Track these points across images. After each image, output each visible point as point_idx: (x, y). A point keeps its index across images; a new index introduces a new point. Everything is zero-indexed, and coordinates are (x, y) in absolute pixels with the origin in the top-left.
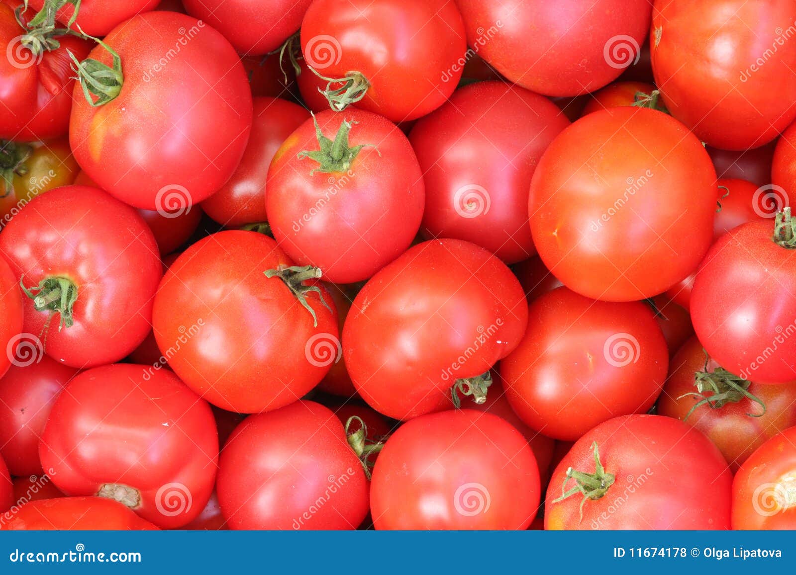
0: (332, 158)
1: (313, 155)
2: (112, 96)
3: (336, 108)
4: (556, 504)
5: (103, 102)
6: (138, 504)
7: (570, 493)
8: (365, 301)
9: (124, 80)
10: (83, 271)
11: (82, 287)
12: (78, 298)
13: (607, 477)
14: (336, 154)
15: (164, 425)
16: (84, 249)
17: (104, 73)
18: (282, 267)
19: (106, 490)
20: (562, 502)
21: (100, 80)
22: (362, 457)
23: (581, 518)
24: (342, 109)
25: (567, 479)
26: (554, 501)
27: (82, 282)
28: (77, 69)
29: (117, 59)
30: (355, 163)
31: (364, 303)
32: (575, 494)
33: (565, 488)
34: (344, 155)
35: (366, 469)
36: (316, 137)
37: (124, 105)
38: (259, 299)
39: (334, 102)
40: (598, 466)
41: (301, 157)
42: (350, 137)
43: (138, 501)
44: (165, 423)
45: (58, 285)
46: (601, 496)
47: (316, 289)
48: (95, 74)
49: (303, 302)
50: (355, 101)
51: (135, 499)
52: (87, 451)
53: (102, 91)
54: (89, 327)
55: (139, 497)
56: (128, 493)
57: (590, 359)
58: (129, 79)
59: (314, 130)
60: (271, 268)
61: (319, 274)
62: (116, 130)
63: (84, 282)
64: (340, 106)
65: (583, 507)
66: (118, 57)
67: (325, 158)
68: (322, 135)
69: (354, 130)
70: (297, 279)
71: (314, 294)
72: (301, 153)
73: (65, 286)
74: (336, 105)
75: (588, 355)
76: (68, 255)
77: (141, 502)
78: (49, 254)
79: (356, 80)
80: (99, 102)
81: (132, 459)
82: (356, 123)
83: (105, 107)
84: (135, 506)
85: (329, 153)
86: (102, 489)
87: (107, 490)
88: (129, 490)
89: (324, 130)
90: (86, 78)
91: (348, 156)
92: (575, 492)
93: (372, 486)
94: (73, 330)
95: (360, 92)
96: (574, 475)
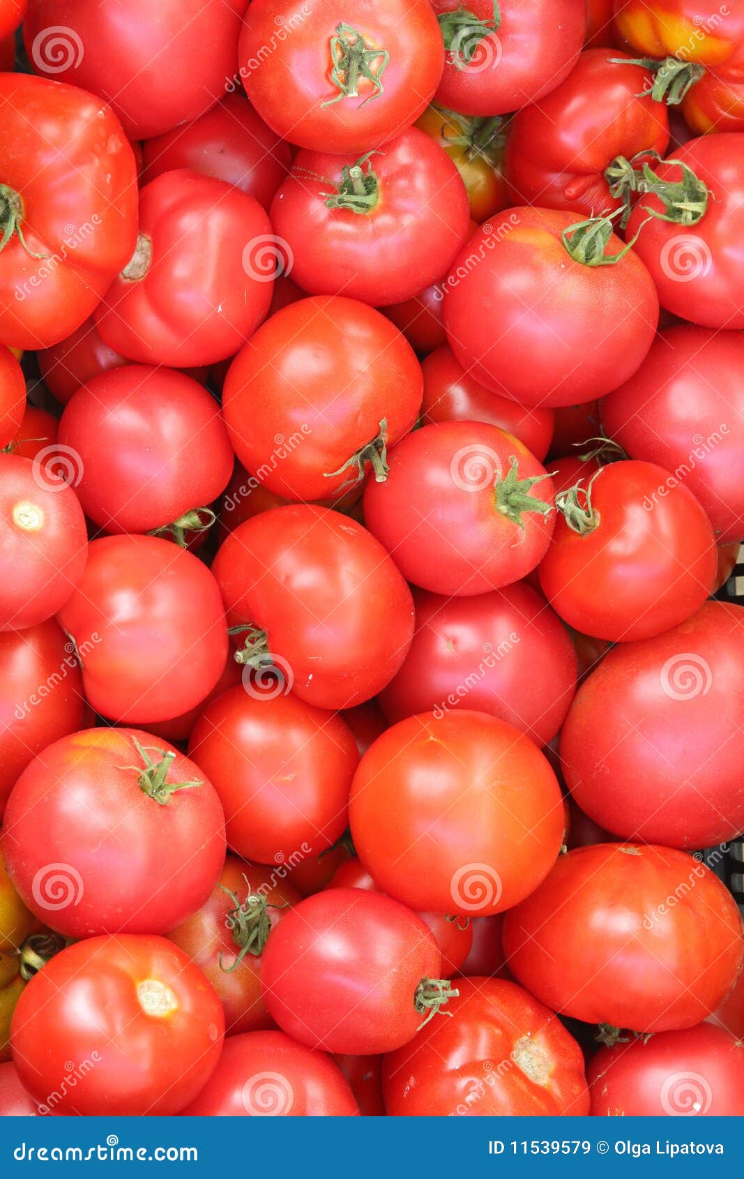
0: (509, 494)
1: (513, 472)
2: (574, 254)
3: (560, 499)
4: (131, 741)
5: (566, 245)
6: (125, 278)
7: (145, 757)
8: (353, 530)
9: (591, 267)
10: (385, 220)
11: (368, 219)
12: (356, 214)
13: (165, 797)
14: (514, 498)
15: (220, 307)
16: (408, 221)
17: (600, 245)
18: (385, 438)
19: (142, 243)
20: (135, 747)
21: (592, 242)
22: (172, 526)
23: (120, 768)
24: (558, 505)
25: (162, 751)
26: (134, 738)
27: (373, 218)
28: (604, 216)
29: (614, 259)
30: (504, 519)
31: (350, 528)
32: (143, 761)
33: (152, 750)
34: (513, 507)
35: (158, 530)
36: (531, 476)
37: (566, 267)
38: (358, 415)
39: (566, 497)
40: (175, 786)
41: (511, 460)
42: (531, 514)
43: (130, 278)
44: (222, 308)
45: (369, 192)
46: (143, 789)
47: (361, 475)
48: (600, 235)
49: (351, 461)
50: (568, 519)
51: (132, 274)
52: (189, 223)
53: (580, 243)
54: (321, 227)
55: (135, 279)
56: (140, 266)
57: (288, 778)
58: (594, 272)
59: (538, 475)
60: (388, 425)
61: (380, 479)
62: (538, 258)
63: (372, 221)
64: (561, 503)
65: (131, 770)
66: (617, 260)
67: (510, 486)
68: (534, 483)
69: (539, 518)
70: (374, 455)
71: (356, 474)
72: (515, 460)
73: (369, 200)
74: (563, 499)
75: (293, 776)
76: (401, 203)
77: (128, 281)
78: (402, 183)
79: (590, 521)
80: (567, 240)
81: (180, 270)
82: (545, 521)
83: (561, 245)
84: (123, 274)
85: (515, 490)
86: (143, 239)
87: (144, 243)
88: (142, 268)
89: (537, 486)
90: (594, 226)
91: (512, 512)
92: (146, 761)
93: (143, 537)
94: (318, 208)
95: (577, 525)
96: (167, 760)
